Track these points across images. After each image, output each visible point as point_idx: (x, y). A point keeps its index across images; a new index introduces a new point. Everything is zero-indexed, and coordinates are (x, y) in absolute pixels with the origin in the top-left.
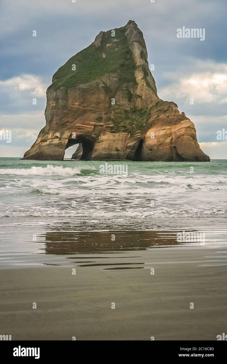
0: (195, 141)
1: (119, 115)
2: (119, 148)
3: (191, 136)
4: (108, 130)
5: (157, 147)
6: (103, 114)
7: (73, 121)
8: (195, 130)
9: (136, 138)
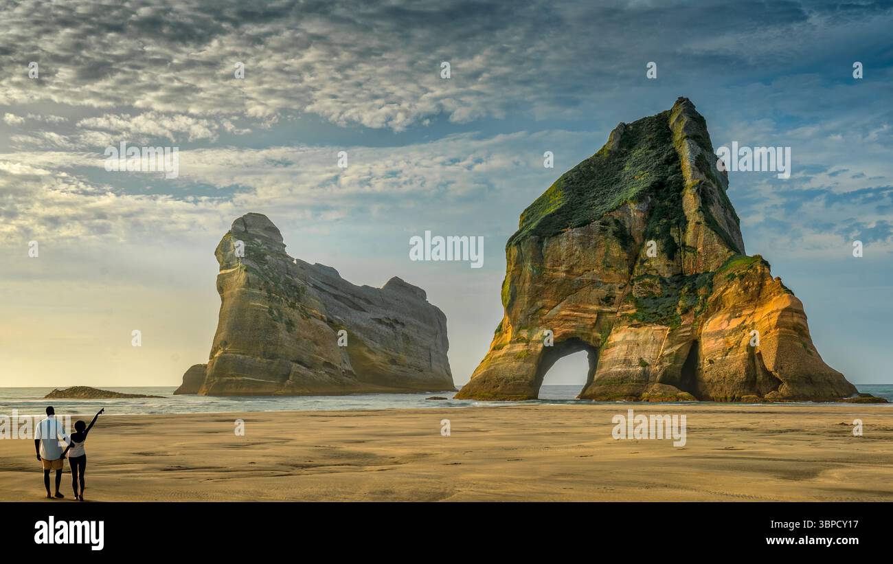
0: (805, 340)
1: (649, 289)
2: (647, 360)
3: (794, 329)
4: (625, 322)
5: (722, 357)
6: (617, 289)
7: (553, 305)
8: (803, 316)
9: (683, 336)
